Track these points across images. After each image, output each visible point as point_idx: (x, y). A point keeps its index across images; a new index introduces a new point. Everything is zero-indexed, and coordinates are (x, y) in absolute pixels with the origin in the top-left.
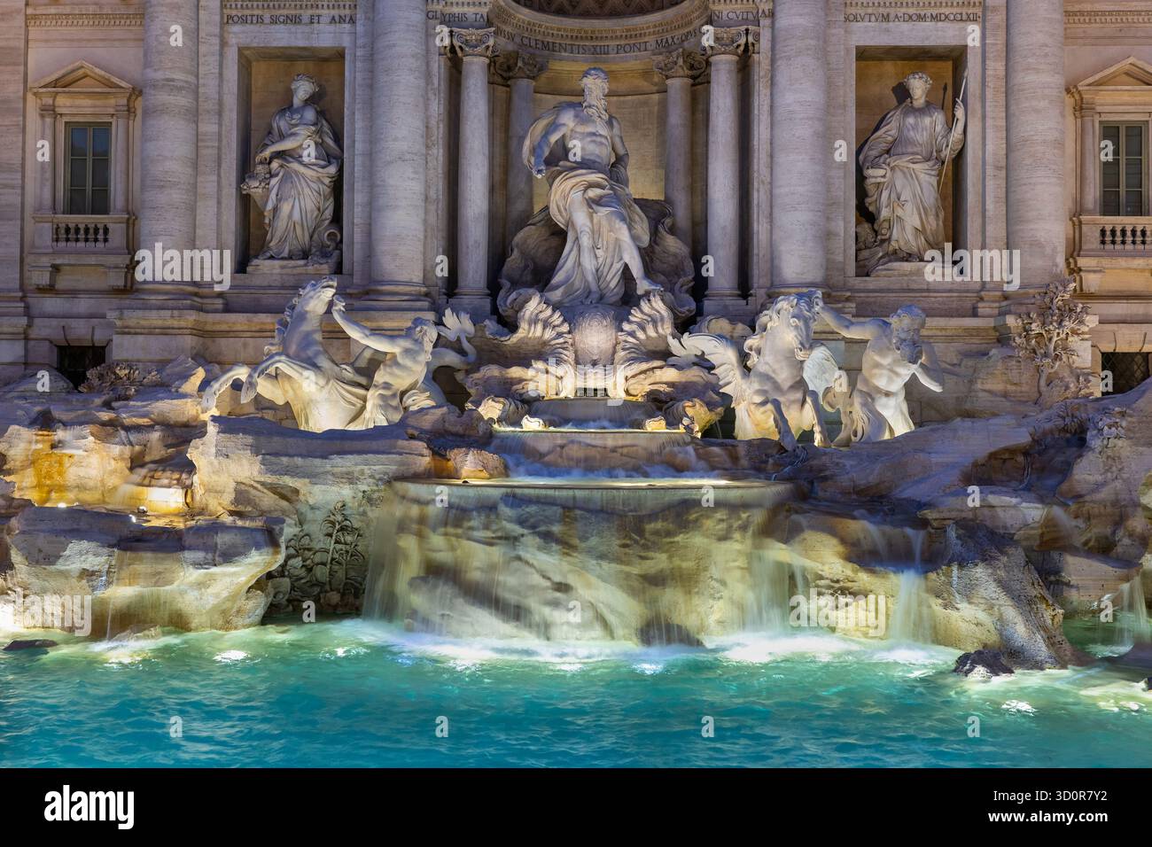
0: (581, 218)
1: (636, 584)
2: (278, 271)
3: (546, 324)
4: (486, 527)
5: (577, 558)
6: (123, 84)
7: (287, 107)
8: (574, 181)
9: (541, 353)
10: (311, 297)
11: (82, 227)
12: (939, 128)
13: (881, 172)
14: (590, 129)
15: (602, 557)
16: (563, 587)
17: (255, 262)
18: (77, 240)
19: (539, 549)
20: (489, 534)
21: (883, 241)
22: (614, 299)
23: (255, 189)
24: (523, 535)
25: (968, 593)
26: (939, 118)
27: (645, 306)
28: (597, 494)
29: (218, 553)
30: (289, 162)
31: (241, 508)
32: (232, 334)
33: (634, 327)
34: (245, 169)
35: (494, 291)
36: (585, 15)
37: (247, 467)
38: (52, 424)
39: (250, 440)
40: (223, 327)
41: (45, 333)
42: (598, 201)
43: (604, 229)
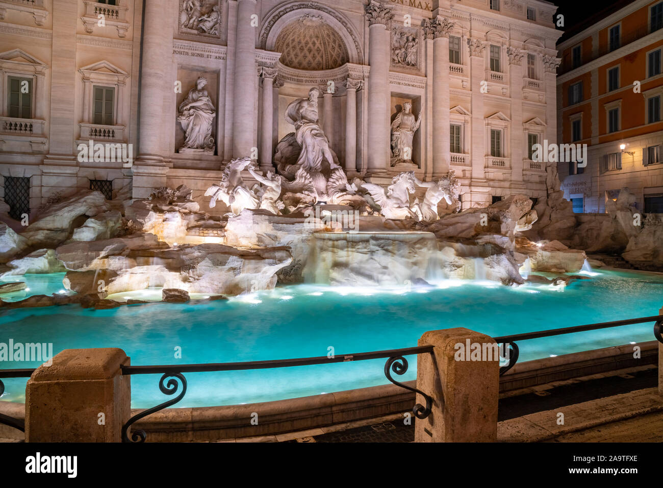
0: (309, 140)
1: (410, 265)
2: (192, 153)
3: (306, 178)
4: (365, 248)
5: (396, 257)
6: (123, 72)
7: (195, 89)
8: (308, 127)
9: (303, 188)
10: (240, 164)
11: (102, 130)
12: (413, 121)
13: (399, 133)
14: (313, 109)
15: (403, 257)
16: (385, 268)
17: (183, 149)
18: (100, 135)
19: (384, 254)
20: (366, 250)
21: (396, 156)
22: (320, 170)
23: (184, 121)
24: (378, 250)
25: (498, 263)
26: (413, 117)
27: (337, 172)
28: (397, 235)
29: (277, 260)
30: (198, 111)
31: (260, 244)
32: (177, 177)
33: (335, 180)
34: (180, 112)
35: (275, 165)
36: (294, 67)
37: (265, 228)
38: (162, 211)
39: (267, 217)
40: (174, 174)
41: (85, 174)
42: (316, 135)
43: (316, 145)
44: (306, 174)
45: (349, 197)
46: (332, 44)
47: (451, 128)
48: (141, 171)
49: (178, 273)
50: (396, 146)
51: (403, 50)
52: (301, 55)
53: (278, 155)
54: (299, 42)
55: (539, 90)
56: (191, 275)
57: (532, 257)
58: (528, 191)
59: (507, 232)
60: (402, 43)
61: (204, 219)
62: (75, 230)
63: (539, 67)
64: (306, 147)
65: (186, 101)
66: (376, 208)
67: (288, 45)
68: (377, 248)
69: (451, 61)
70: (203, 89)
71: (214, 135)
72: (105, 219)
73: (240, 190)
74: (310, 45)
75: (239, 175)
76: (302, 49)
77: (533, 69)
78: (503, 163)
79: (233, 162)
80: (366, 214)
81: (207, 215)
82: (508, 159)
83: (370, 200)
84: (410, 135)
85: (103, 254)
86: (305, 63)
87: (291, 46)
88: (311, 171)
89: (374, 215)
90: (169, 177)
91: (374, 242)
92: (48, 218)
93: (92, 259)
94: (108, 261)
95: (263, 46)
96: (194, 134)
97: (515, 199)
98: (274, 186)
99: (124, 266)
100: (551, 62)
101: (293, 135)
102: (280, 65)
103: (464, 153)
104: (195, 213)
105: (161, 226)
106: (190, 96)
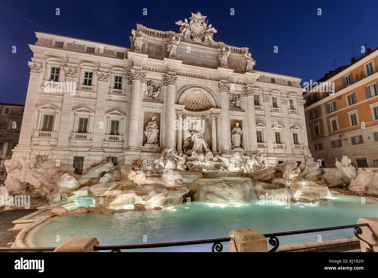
0: (197, 140)
3: (196, 155)
4: (221, 185)
6: (123, 115)
7: (151, 120)
8: (196, 134)
9: (194, 160)
10: (168, 150)
11: (114, 137)
13: (234, 135)
15: (238, 189)
16: (230, 194)
17: (146, 144)
18: (113, 139)
19: (229, 188)
21: (234, 145)
22: (202, 152)
23: (146, 133)
25: (283, 192)
26: (240, 129)
27: (209, 152)
29: (183, 190)
30: (152, 129)
31: (176, 183)
33: (208, 156)
34: (145, 129)
35: (183, 150)
36: (191, 111)
37: (178, 177)
38: (136, 170)
39: (179, 172)
40: (142, 155)
41: (106, 155)
42: (199, 137)
43: (200, 142)
44: (196, 153)
45: (214, 163)
46: (205, 101)
47: (257, 132)
48: (128, 153)
49: (141, 197)
50: (234, 141)
51: (234, 102)
52: (193, 106)
53: (184, 146)
54: (192, 101)
55: (296, 114)
56: (147, 198)
57: (300, 189)
58: (296, 158)
59: (286, 178)
60: (234, 99)
61: (153, 173)
62: (101, 178)
63: (295, 105)
64: (196, 143)
65: (147, 125)
66: (226, 168)
67: (188, 102)
68: (226, 185)
69: (255, 104)
70: (154, 120)
71: (158, 138)
72: (113, 173)
73: (168, 161)
74: (197, 102)
75: (168, 155)
76: (193, 103)
77: (292, 106)
78: (282, 146)
79: (166, 149)
80: (221, 170)
81: (155, 171)
82: (284, 144)
83: (223, 164)
84: (239, 136)
85: (110, 189)
86: (195, 109)
87: (189, 102)
88: (198, 152)
89: (225, 170)
90: (139, 156)
91: (225, 182)
92: (90, 173)
93: (105, 191)
94: (112, 192)
95: (177, 103)
96: (151, 138)
97: (288, 163)
98: (182, 159)
99: (119, 193)
100: (301, 102)
101: (190, 138)
102: (185, 110)
103: (264, 142)
104: (150, 171)
105: (135, 176)
106: (149, 123)
